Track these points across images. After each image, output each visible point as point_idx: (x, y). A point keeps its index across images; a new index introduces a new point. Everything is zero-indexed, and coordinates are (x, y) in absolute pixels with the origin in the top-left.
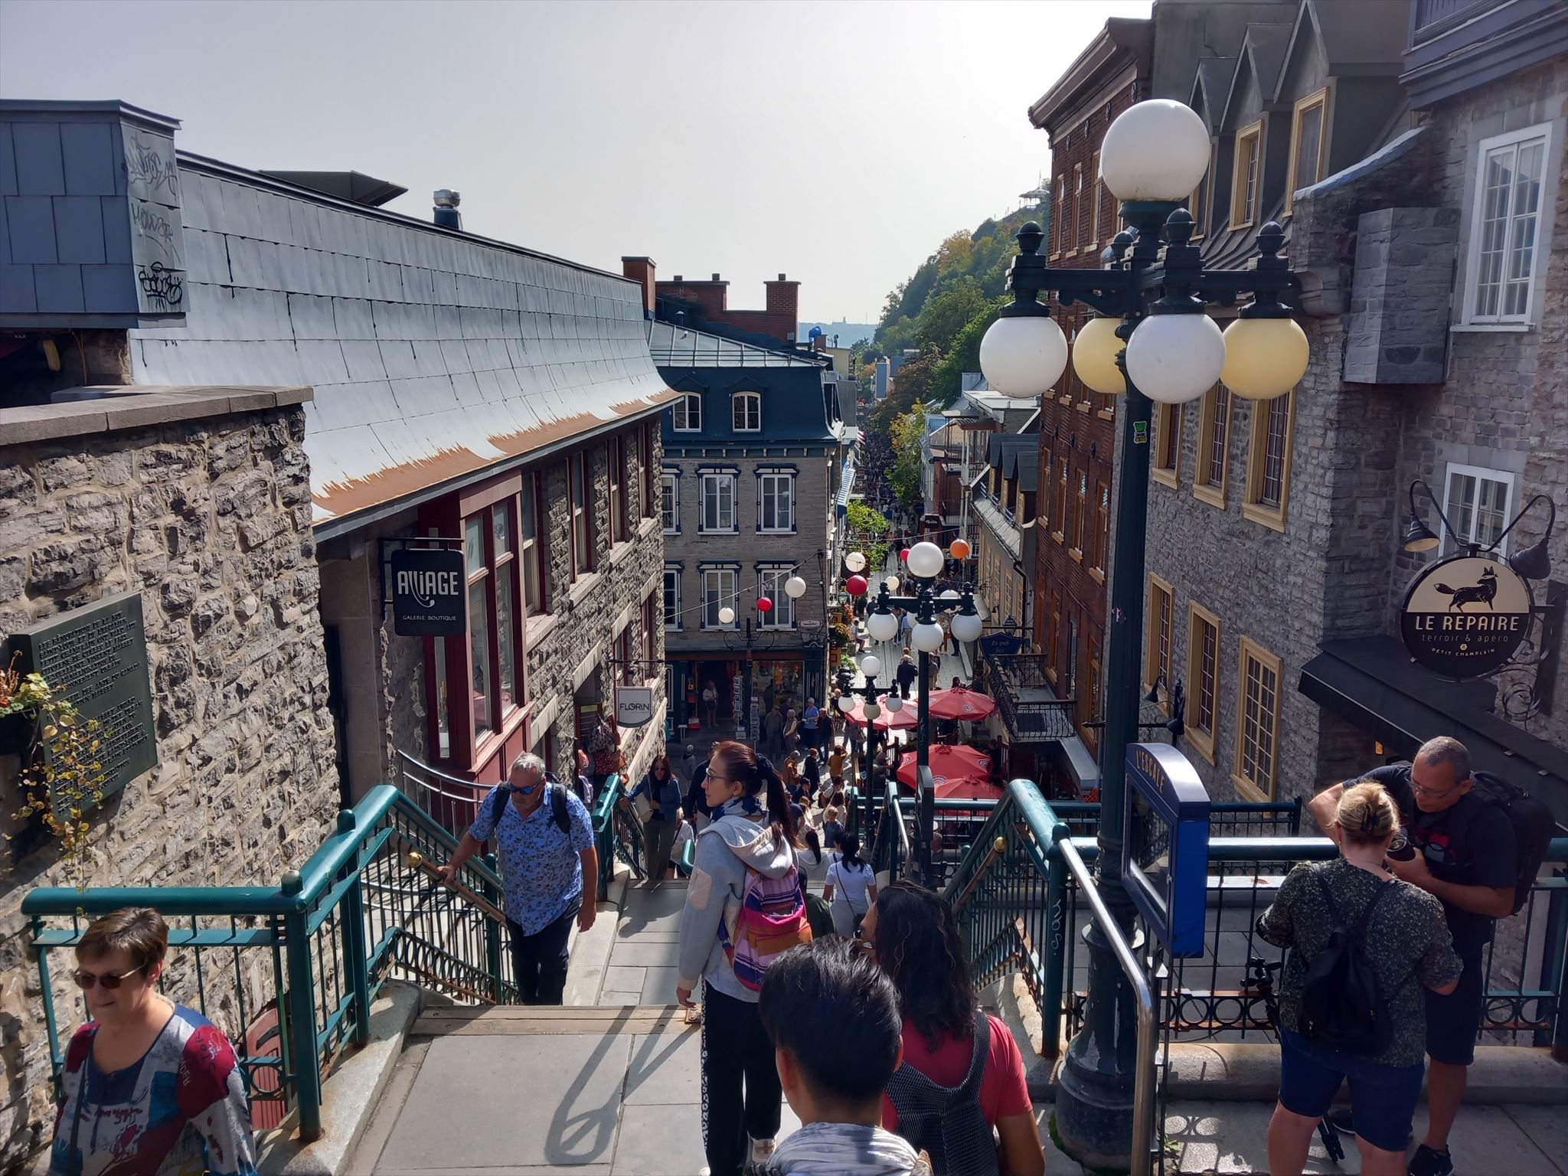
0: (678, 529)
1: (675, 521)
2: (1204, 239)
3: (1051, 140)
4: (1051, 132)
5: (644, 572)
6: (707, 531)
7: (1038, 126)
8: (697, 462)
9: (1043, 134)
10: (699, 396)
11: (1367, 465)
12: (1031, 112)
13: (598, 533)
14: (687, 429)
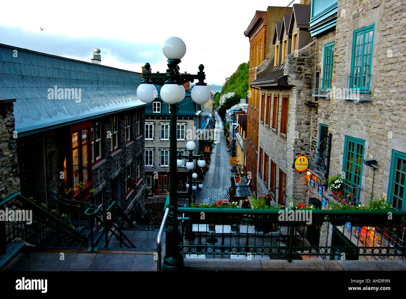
0: (154, 139)
1: (153, 137)
2: (277, 66)
3: (250, 40)
4: (250, 38)
5: (138, 150)
6: (162, 139)
7: (246, 36)
8: (159, 121)
9: (248, 38)
10: (160, 103)
11: (303, 124)
12: (244, 33)
13: (121, 138)
14: (157, 112)
